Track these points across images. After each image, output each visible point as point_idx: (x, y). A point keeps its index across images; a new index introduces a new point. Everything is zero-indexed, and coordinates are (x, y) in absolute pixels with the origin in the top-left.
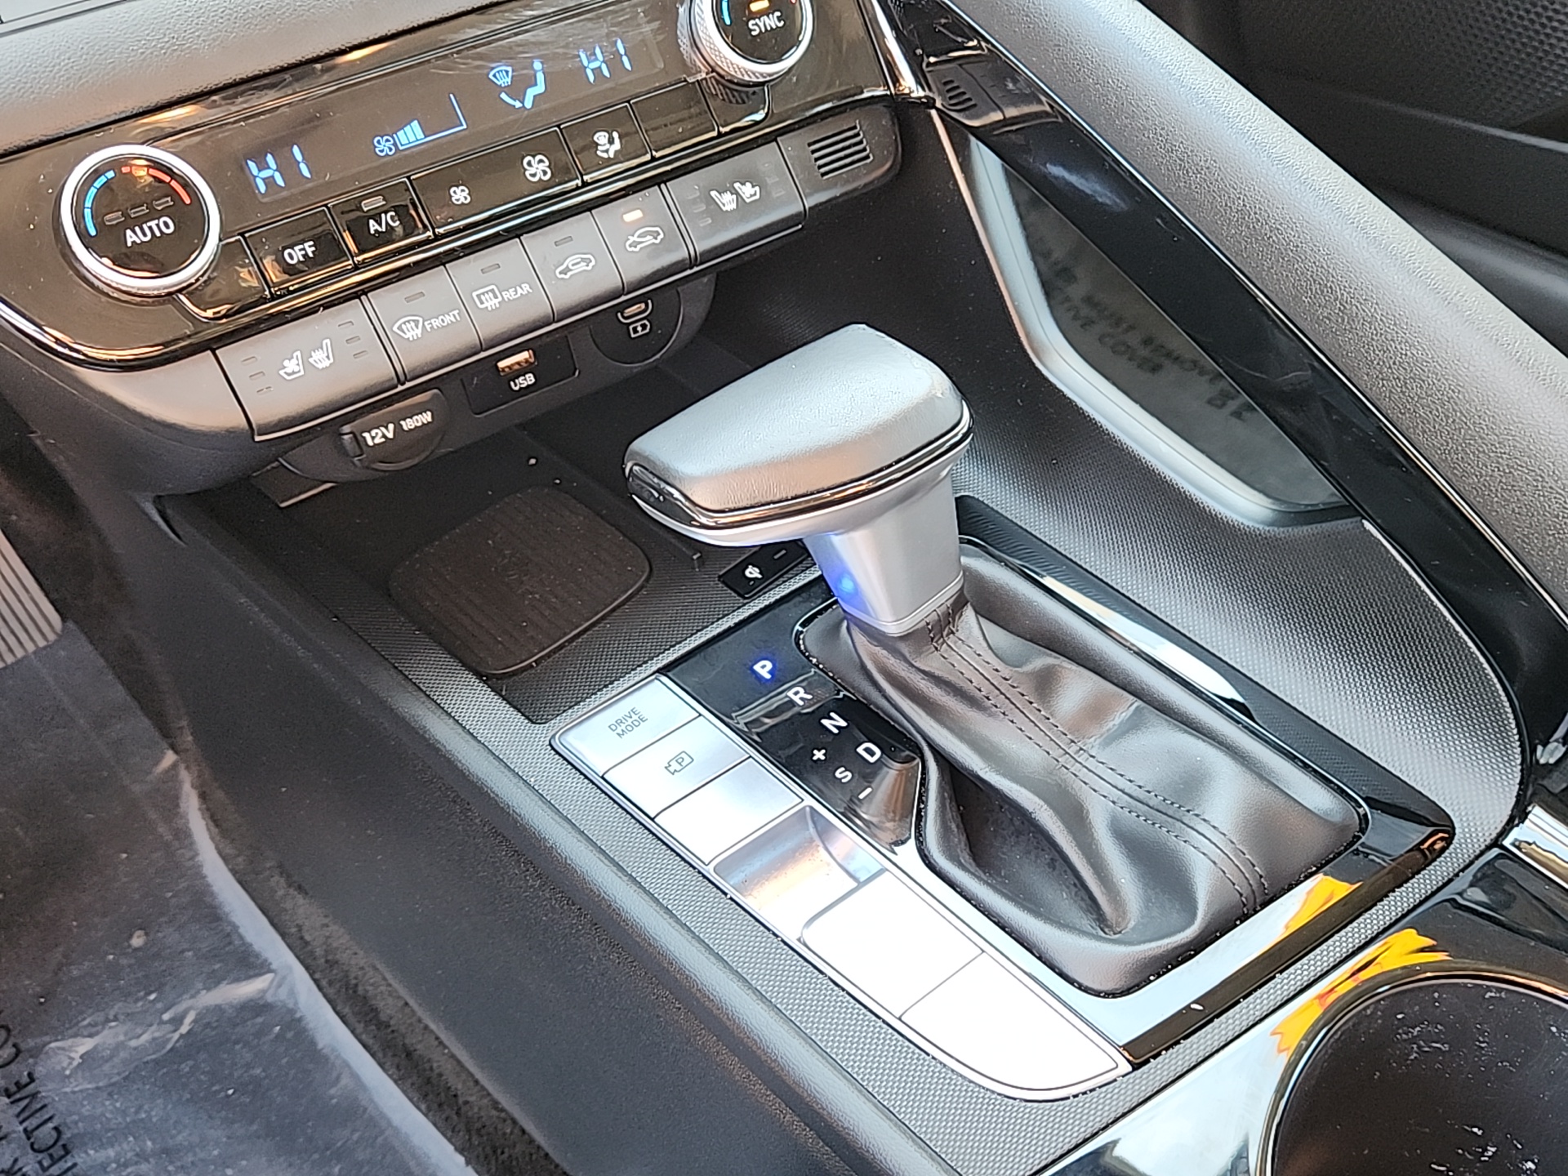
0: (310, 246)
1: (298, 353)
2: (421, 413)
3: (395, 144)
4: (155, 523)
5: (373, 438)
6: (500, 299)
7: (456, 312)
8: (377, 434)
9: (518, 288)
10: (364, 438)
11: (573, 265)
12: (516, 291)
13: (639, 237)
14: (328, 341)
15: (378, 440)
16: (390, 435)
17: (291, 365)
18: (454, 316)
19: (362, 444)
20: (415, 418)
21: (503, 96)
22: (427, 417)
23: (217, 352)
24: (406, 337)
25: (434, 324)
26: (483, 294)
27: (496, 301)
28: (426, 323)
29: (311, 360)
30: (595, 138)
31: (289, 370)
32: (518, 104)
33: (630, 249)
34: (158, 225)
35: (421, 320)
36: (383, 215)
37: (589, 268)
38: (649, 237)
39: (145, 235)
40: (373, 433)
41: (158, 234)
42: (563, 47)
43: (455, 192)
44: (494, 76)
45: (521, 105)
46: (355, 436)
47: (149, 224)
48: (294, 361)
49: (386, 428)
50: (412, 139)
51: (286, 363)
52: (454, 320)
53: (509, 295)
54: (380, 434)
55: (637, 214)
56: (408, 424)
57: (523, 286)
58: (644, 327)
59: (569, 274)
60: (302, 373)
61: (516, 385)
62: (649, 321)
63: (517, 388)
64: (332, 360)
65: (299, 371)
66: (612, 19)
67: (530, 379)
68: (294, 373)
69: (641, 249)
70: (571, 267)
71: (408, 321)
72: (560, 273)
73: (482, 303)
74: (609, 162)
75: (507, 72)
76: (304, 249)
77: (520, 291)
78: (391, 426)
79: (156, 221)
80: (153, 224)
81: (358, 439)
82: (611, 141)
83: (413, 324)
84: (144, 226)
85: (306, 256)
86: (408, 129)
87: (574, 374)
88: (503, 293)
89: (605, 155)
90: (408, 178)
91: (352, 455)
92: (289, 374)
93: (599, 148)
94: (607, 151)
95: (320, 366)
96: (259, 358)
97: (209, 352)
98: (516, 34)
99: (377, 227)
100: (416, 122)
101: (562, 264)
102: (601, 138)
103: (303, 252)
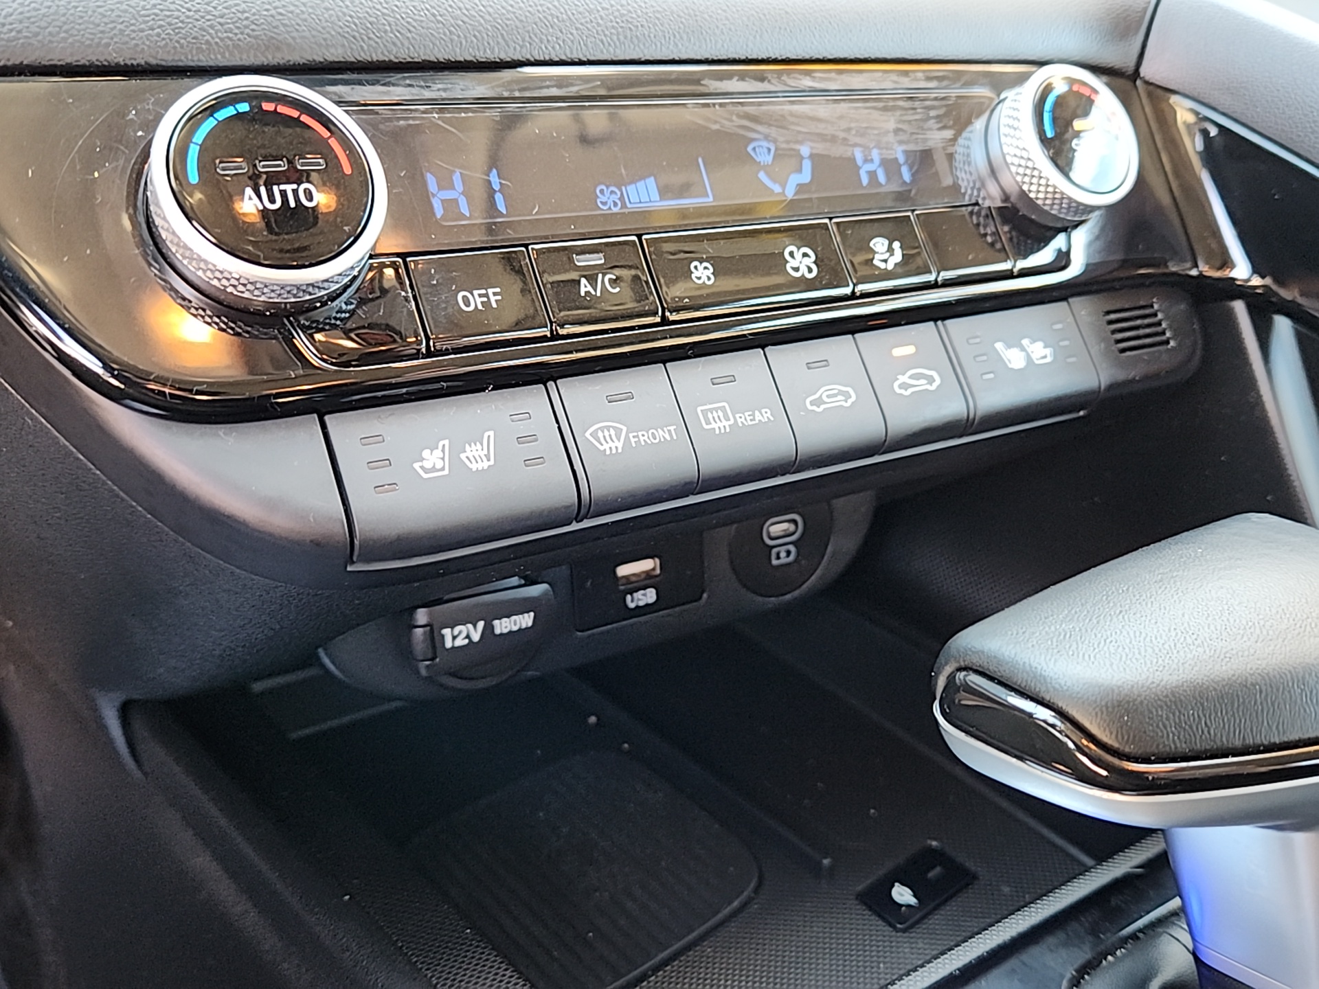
0: (495, 294)
1: (446, 442)
2: (522, 614)
3: (622, 198)
4: (110, 741)
5: (454, 638)
6: (732, 421)
7: (672, 428)
8: (460, 633)
9: (757, 413)
10: (443, 636)
11: (828, 396)
12: (753, 415)
13: (910, 377)
14: (491, 433)
15: (460, 642)
16: (476, 637)
17: (432, 458)
18: (669, 431)
19: (438, 645)
20: (514, 618)
21: (762, 175)
22: (526, 620)
23: (327, 418)
24: (602, 448)
25: (642, 439)
26: (711, 410)
27: (727, 424)
28: (631, 435)
29: (463, 456)
30: (871, 244)
31: (428, 465)
32: (777, 189)
33: (898, 391)
34: (295, 192)
35: (625, 429)
36: (600, 276)
37: (848, 404)
38: (923, 381)
39: (272, 201)
40: (457, 629)
41: (292, 204)
42: (844, 131)
43: (696, 267)
44: (754, 149)
45: (781, 191)
46: (432, 631)
47: (283, 187)
48: (438, 453)
49: (475, 626)
50: (645, 198)
51: (426, 453)
52: (668, 438)
53: (743, 419)
54: (464, 635)
55: (911, 350)
56: (503, 626)
57: (763, 411)
58: (788, 553)
59: (823, 407)
60: (446, 472)
61: (632, 601)
62: (796, 547)
63: (632, 605)
64: (492, 462)
65: (443, 469)
66: (901, 115)
67: (649, 596)
68: (434, 469)
69: (913, 393)
70: (824, 398)
71: (608, 428)
72: (812, 403)
73: (708, 423)
74: (887, 275)
75: (769, 150)
76: (486, 295)
77: (758, 416)
78: (481, 624)
79: (295, 186)
80: (289, 188)
81: (434, 637)
82: (890, 250)
83: (612, 432)
84: (275, 188)
85: (487, 304)
86: (641, 184)
87: (700, 598)
88: (737, 416)
89: (882, 266)
90: (639, 236)
91: (421, 658)
92: (426, 471)
93: (876, 256)
94: (885, 261)
95: (474, 466)
96: (388, 439)
97: (315, 416)
98: (792, 103)
99: (589, 288)
100: (652, 179)
101: (815, 393)
102: (879, 245)
103: (485, 299)
